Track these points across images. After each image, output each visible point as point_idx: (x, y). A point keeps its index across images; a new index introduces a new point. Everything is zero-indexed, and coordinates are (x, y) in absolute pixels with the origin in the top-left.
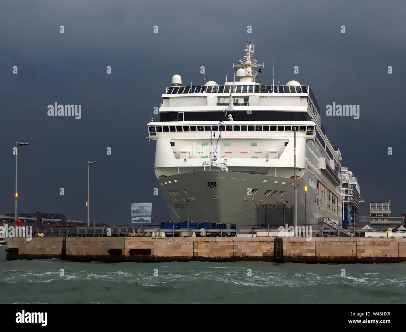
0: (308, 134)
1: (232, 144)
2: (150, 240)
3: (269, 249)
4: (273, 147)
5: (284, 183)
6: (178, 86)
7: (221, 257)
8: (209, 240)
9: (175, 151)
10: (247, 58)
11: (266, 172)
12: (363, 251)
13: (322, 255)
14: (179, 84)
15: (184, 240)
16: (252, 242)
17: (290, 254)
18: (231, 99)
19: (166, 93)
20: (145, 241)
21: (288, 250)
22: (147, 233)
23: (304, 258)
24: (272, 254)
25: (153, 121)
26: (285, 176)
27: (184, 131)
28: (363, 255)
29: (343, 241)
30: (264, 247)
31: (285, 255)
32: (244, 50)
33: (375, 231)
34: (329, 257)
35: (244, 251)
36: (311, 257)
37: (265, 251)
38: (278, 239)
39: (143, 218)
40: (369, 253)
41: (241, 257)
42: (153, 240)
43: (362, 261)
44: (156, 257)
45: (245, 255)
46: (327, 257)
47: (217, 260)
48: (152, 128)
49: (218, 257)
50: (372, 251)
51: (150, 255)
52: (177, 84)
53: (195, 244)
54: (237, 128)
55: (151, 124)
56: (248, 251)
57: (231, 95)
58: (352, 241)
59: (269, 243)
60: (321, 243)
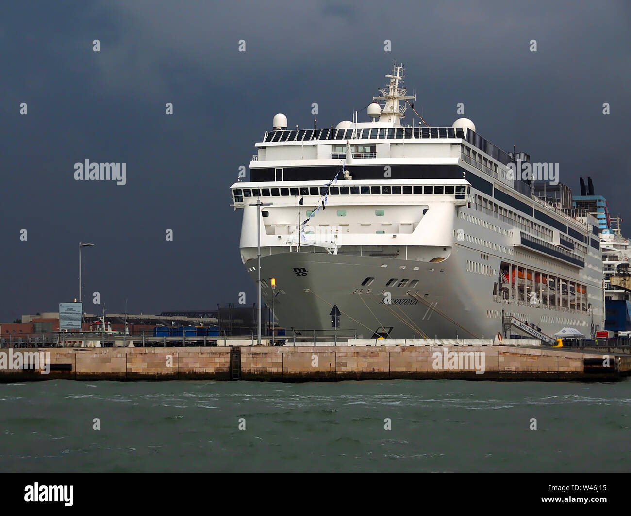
0: (457, 197)
1: (349, 213)
2: (71, 352)
3: (222, 362)
4: (406, 217)
5: (417, 269)
6: (281, 131)
7: (162, 374)
8: (147, 352)
9: (267, 224)
10: (390, 88)
11: (396, 252)
12: (345, 365)
13: (292, 370)
14: (283, 128)
15: (115, 352)
16: (202, 353)
17: (250, 370)
18: (348, 148)
19: (264, 140)
20: (64, 352)
21: (247, 364)
22: (76, 342)
23: (268, 374)
24: (227, 370)
25: (240, 182)
26: (424, 259)
27: (282, 195)
28: (344, 370)
29: (318, 351)
30: (217, 360)
31: (244, 370)
32: (386, 76)
33: (362, 337)
34: (300, 373)
35: (191, 366)
36: (278, 373)
37: (218, 366)
38: (235, 349)
39: (71, 323)
40: (352, 366)
41: (187, 373)
42: (74, 352)
43: (343, 377)
44: (78, 374)
45: (193, 370)
46: (298, 373)
47: (157, 378)
48: (237, 192)
49: (158, 374)
50: (355, 365)
51: (71, 372)
52: (280, 128)
53: (128, 357)
54: (355, 190)
55: (237, 185)
56: (197, 365)
57: (347, 143)
58: (330, 351)
59: (223, 355)
60: (290, 354)
